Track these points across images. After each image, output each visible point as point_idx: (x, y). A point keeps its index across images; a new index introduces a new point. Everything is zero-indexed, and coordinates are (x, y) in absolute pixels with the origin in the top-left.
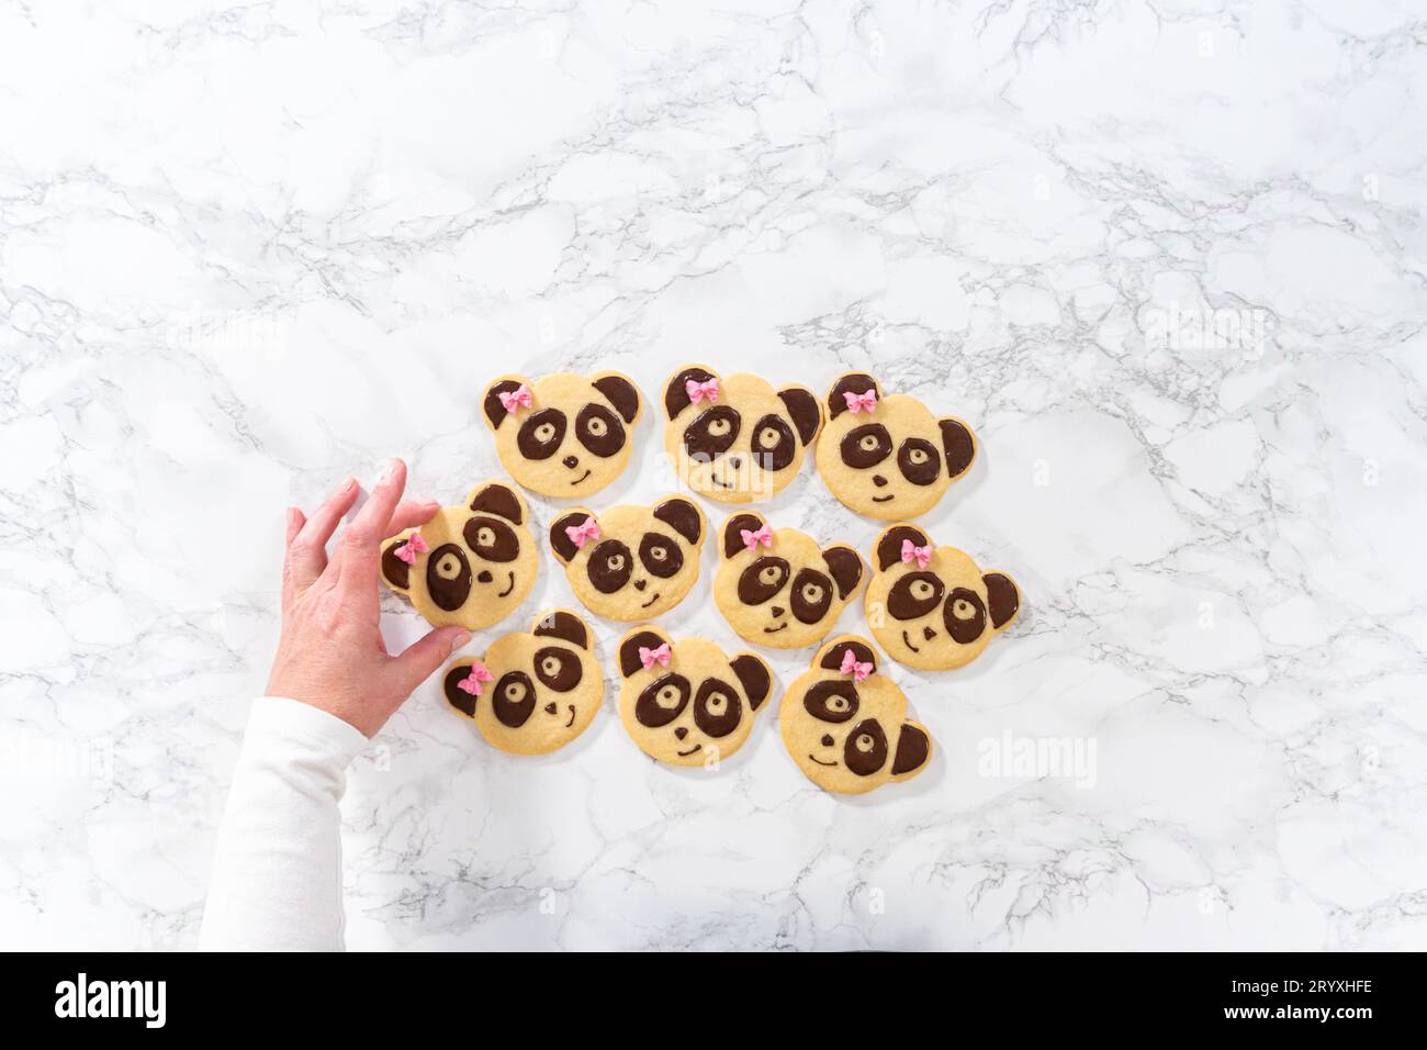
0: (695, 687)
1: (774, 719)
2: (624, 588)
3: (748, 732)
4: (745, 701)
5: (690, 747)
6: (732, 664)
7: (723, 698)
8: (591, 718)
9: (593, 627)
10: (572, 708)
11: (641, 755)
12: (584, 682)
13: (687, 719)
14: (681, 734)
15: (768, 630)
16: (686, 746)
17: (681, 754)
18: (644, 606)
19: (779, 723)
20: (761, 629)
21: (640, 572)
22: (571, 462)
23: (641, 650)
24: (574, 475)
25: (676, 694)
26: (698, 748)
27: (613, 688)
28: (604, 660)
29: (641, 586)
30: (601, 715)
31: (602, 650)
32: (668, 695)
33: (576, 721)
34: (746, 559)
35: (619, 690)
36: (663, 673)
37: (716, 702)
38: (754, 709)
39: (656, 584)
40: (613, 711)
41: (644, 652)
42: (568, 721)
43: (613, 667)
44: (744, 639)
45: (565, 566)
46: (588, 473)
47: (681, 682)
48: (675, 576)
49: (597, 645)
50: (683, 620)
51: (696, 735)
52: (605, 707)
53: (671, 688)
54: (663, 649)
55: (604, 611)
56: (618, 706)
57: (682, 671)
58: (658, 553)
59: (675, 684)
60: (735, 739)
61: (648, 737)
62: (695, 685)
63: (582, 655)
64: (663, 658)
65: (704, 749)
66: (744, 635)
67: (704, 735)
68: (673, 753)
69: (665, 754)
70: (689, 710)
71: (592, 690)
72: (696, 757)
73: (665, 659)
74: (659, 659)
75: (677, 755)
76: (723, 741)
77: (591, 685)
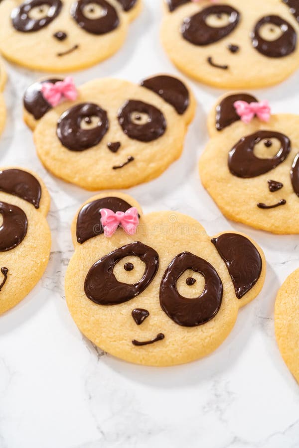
1: (265, 319)
3: (231, 325)
4: (228, 286)
5: (150, 336)
6: (214, 241)
7: (200, 279)
9: (52, 194)
10: (4, 272)
11: (83, 347)
13: (150, 300)
14: (140, 317)
15: (261, 206)
16: (145, 333)
17: (136, 343)
18: (115, 168)
19: (271, 324)
20: (254, 204)
21: (115, 133)
22: (61, 37)
24: (62, 47)
25: (140, 267)
26: (160, 337)
28: (57, 229)
29: (115, 148)
30: (41, 291)
31: (57, 219)
32: (129, 268)
33: (6, 288)
34: (239, 131)
36: (127, 241)
37: (191, 282)
39: (131, 147)
40: (56, 287)
43: (68, 235)
44: (230, 218)
46: (76, 47)
49: (51, 214)
50: (159, 196)
51: (159, 320)
52: (48, 282)
53: (134, 260)
54: (129, 212)
58: (139, 119)
59: (139, 255)
60: (211, 331)
61: (95, 316)
62: (165, 259)
63: (31, 213)
64: (128, 222)
65: (168, 340)
66: (231, 211)
67: (171, 322)
68: (126, 340)
69: (115, 341)
70: (154, 289)
71: (35, 253)
72: (156, 350)
73: (131, 222)
74: (124, 223)
75: (131, 344)
76: (196, 333)
77: (35, 247)
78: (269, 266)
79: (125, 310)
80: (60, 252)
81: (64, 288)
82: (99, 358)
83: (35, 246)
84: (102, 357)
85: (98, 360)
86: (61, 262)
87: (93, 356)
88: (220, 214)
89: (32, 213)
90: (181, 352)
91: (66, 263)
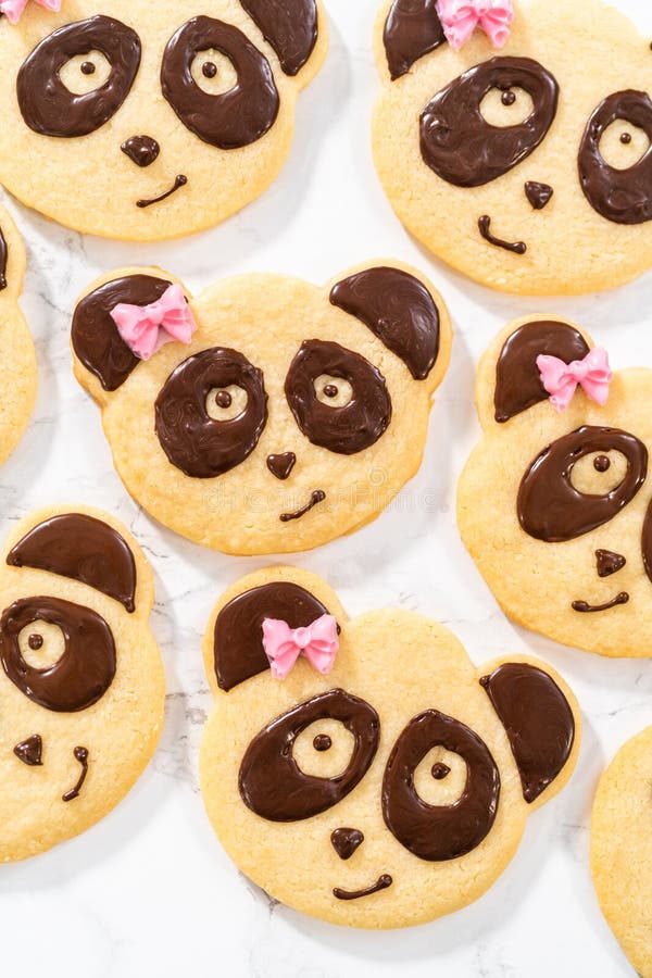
0: (391, 732)
1: (574, 827)
2: (241, 467)
3: (510, 853)
4: (510, 777)
5: (368, 880)
6: (486, 683)
7: (457, 765)
8: (127, 783)
9: (156, 562)
10: (82, 755)
11: (242, 888)
12: (117, 692)
13: (364, 809)
14: (346, 843)
15: (580, 607)
16: (355, 875)
17: (340, 895)
18: (285, 518)
19: (583, 838)
20: (566, 603)
21: (282, 432)
22: (142, 152)
23: (269, 625)
24: (148, 182)
25: (343, 741)
26: (384, 883)
27: (189, 714)
28: (172, 643)
29: (282, 467)
30: (154, 780)
31: (172, 621)
32: (322, 744)
33: (88, 787)
34: (543, 425)
35: (201, 722)
36: (315, 688)
37: (440, 772)
38: (529, 798)
39: (319, 466)
40: (182, 770)
41: (275, 632)
42: (68, 785)
43: (196, 662)
44: (519, 624)
45: (101, 405)
46: (181, 182)
47: (356, 715)
48: (368, 452)
49: (160, 607)
50: (375, 564)
51: (382, 850)
52: (164, 759)
53: (331, 728)
54: (321, 628)
55: (185, 521)
56: (195, 759)
57: (362, 687)
58: (332, 393)
59: (345, 719)
60: (478, 868)
61: (263, 843)
62: (391, 724)
63: (119, 624)
64: (319, 652)
65: (398, 887)
66: (520, 614)
67: (403, 852)
68: (321, 889)
69: (302, 890)
70: (371, 787)
71: (137, 714)
72: (378, 905)
73: (324, 653)
74: (310, 653)
75: (332, 896)
76: (449, 873)
77: (136, 702)
78: (586, 721)
79: (319, 829)
80: (182, 695)
81: (196, 772)
82: (271, 910)
83: (136, 699)
84: (277, 907)
85: (271, 913)
86: (187, 716)
87: (261, 906)
88: (496, 607)
89: (122, 623)
90: (421, 908)
91: (196, 717)
